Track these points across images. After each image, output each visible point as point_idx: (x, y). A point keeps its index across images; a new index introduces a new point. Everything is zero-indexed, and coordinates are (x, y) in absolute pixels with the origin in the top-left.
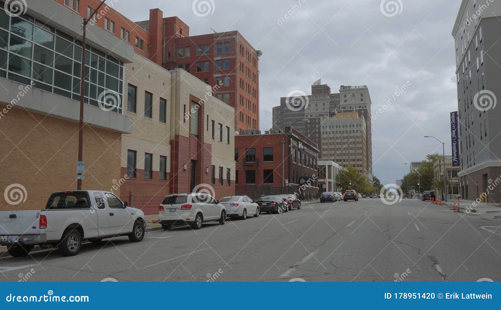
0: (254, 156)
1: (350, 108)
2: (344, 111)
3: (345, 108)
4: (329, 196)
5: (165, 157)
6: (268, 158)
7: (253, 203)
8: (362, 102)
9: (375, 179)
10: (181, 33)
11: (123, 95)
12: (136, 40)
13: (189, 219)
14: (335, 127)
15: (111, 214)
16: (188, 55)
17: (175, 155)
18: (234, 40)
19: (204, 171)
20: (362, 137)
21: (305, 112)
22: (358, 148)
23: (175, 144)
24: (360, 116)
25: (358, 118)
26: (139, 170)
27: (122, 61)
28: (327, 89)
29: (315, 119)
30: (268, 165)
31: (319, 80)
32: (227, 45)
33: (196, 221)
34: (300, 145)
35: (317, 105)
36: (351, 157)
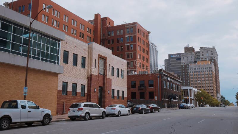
0: (144, 85)
1: (206, 58)
2: (202, 61)
3: (203, 59)
4: (183, 106)
5: (85, 85)
6: (151, 86)
7: (126, 108)
8: (212, 55)
9: (222, 96)
10: (110, 25)
11: (60, 56)
12: (88, 29)
13: (81, 115)
14: (197, 69)
15: (29, 112)
16: (113, 35)
17: (89, 84)
18: (135, 27)
19: (107, 92)
20: (212, 74)
21: (181, 62)
22: (210, 80)
23: (90, 79)
24: (211, 63)
25: (210, 64)
26: (69, 91)
27: (59, 40)
28: (193, 49)
29: (187, 65)
30: (151, 89)
31: (188, 45)
32: (132, 29)
33: (85, 116)
34: (169, 79)
35: (187, 58)
36: (207, 85)
